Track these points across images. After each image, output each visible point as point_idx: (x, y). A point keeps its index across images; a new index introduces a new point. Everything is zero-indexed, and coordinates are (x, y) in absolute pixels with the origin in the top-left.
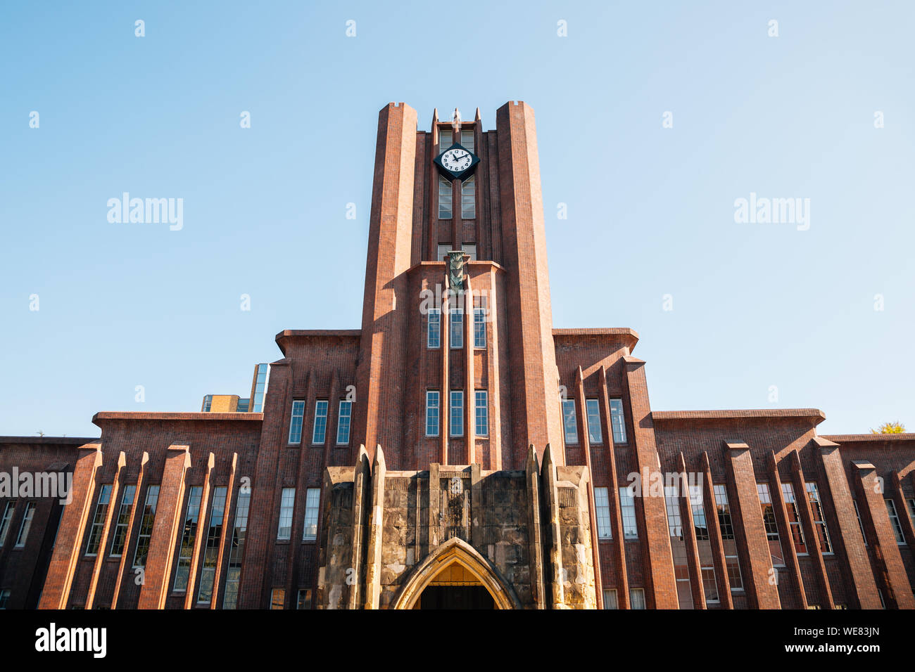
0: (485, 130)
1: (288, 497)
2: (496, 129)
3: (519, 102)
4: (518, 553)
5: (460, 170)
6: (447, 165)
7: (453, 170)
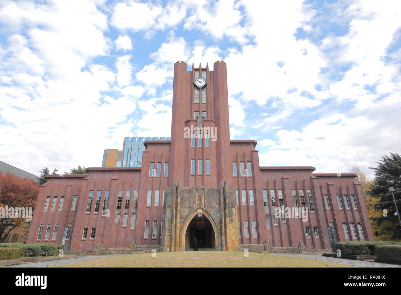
0: (210, 70)
1: (149, 193)
2: (213, 70)
3: (221, 61)
4: (217, 210)
5: (201, 86)
6: (197, 84)
7: (199, 86)
